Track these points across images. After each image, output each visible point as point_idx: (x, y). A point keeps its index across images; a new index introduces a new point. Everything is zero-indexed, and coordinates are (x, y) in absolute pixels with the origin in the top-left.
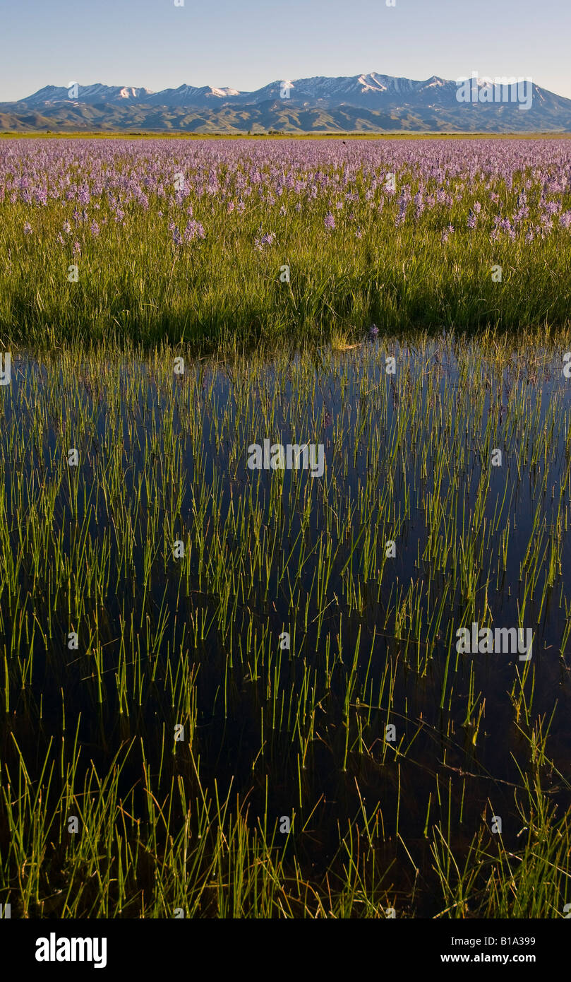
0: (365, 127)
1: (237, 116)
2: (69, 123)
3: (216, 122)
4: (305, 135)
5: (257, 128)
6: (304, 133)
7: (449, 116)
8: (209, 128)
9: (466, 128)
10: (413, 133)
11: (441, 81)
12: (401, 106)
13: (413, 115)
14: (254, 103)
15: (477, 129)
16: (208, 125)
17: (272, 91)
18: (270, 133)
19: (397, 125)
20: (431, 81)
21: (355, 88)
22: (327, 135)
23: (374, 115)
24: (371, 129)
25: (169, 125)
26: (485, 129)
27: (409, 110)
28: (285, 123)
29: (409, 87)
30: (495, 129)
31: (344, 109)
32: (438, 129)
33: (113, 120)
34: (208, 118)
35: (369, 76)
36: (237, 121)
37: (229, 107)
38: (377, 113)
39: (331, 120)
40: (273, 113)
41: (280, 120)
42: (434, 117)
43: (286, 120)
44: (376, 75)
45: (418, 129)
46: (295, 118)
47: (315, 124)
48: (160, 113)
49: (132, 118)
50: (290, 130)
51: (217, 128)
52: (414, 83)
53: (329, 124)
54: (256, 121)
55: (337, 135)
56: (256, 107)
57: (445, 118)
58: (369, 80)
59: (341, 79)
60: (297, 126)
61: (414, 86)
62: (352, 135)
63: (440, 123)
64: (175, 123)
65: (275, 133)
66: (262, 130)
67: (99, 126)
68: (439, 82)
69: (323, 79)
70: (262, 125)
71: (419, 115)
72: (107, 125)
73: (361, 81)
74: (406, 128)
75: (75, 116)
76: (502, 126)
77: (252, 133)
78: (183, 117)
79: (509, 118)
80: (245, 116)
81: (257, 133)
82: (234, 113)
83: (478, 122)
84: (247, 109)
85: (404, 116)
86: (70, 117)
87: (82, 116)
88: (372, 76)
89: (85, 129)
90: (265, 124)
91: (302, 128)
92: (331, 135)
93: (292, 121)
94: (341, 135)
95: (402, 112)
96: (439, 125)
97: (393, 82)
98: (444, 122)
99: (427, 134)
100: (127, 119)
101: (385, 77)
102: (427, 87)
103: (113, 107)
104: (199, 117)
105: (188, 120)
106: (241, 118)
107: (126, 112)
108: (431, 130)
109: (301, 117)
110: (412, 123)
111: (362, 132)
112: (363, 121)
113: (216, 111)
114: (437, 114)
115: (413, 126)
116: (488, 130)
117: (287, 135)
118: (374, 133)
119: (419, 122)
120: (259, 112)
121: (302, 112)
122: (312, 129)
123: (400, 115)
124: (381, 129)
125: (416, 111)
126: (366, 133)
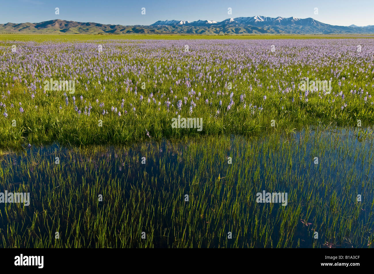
0: (256, 32)
1: (215, 29)
2: (164, 32)
3: (209, 31)
5: (222, 33)
6: (236, 34)
7: (283, 29)
8: (206, 33)
9: (289, 32)
10: (271, 34)
12: (268, 26)
13: (272, 29)
14: (221, 25)
15: (293, 33)
16: (206, 32)
17: (227, 22)
18: (225, 35)
19: (266, 32)
20: (278, 18)
21: (253, 20)
22: (244, 35)
23: (259, 29)
25: (195, 32)
26: (295, 33)
27: (270, 27)
28: (230, 31)
29: (270, 20)
30: (299, 33)
31: (249, 27)
32: (279, 33)
33: (178, 31)
34: (206, 30)
35: (258, 17)
36: (215, 31)
37: (213, 26)
38: (260, 28)
39: (245, 30)
40: (227, 28)
41: (229, 31)
42: (278, 29)
43: (231, 30)
44: (260, 16)
45: (273, 33)
46: (233, 30)
47: (239, 32)
48: (192, 28)
49: (183, 30)
50: (232, 33)
51: (209, 33)
52: (272, 19)
53: (244, 32)
54: (221, 31)
55: (246, 35)
56: (221, 26)
57: (282, 29)
59: (248, 18)
62: (251, 35)
63: (280, 31)
64: (196, 32)
65: (226, 34)
66: (223, 34)
67: (173, 33)
68: (280, 18)
69: (243, 18)
70: (223, 32)
71: (273, 29)
72: (175, 32)
73: (255, 18)
74: (269, 33)
75: (166, 30)
76: (301, 32)
77: (219, 35)
78: (198, 30)
79: (304, 29)
80: (218, 29)
81: (221, 34)
82: (215, 28)
83: (293, 31)
84: (219, 27)
85: (269, 29)
86: (165, 30)
87: (168, 29)
89: (169, 34)
90: (224, 32)
93: (233, 31)
95: (268, 28)
96: (280, 32)
97: (265, 18)
98: (282, 31)
99: (275, 35)
100: (182, 30)
101: (263, 17)
102: (277, 20)
103: (178, 27)
104: (204, 30)
105: (200, 31)
106: (217, 30)
107: (181, 28)
108: (277, 33)
109: (236, 29)
110: (271, 31)
111: (255, 34)
112: (255, 31)
113: (209, 28)
114: (280, 28)
116: (296, 33)
117: (231, 35)
118: (258, 34)
119: (273, 31)
120: (222, 28)
121: (236, 28)
122: (239, 33)
123: (267, 29)
124: (261, 33)
125: (273, 27)
126: (256, 34)
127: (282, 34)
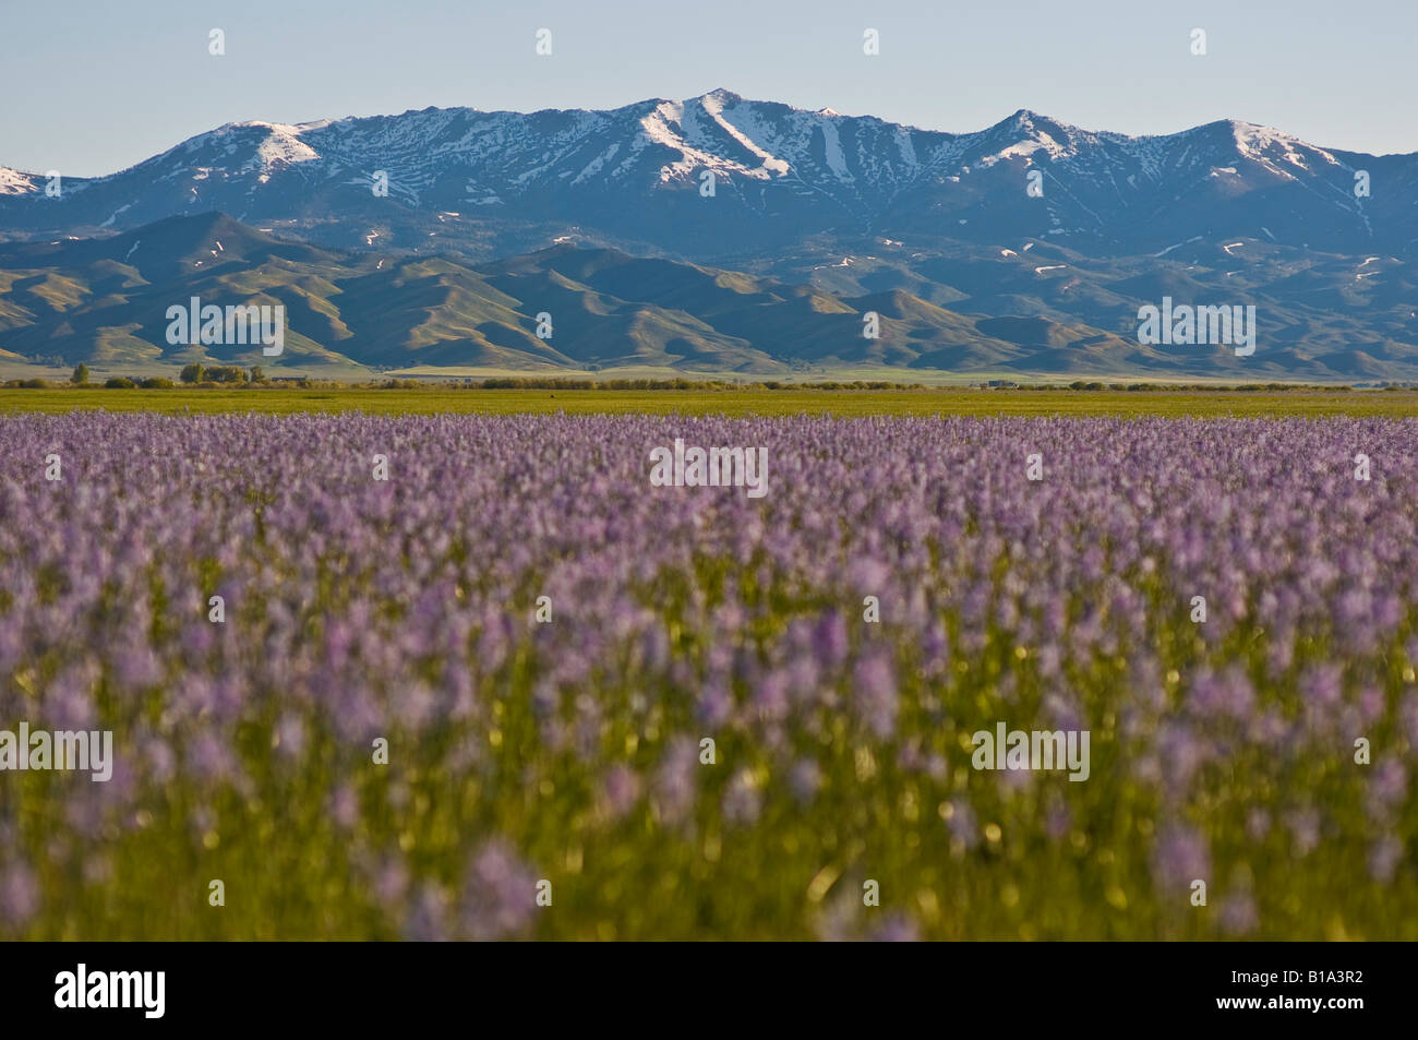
0: (679, 349)
1: (20, 294)
4: (374, 389)
6: (364, 374)
7: (1109, 299)
9: (1196, 355)
10: (930, 377)
11: (1058, 133)
12: (862, 249)
13: (926, 292)
14: (106, 229)
15: (1255, 363)
17: (203, 173)
18: (189, 376)
19: (847, 344)
20: (1007, 131)
21: (626, 163)
22: (491, 385)
23: (729, 293)
24: (711, 359)
26: (1291, 364)
27: (903, 267)
29: (896, 158)
30: (1346, 363)
31: (567, 259)
32: (1054, 362)
35: (695, 107)
36: (21, 315)
38: (742, 284)
39: (506, 311)
40: (206, 276)
42: (1032, 305)
44: (731, 102)
45: (950, 358)
46: (320, 304)
47: (420, 336)
52: (926, 141)
53: (494, 332)
54: (117, 317)
55: (540, 385)
56: (116, 248)
57: (1084, 308)
58: (697, 123)
59: (550, 121)
60: (332, 345)
61: (922, 156)
62: (621, 386)
63: (1064, 331)
65: (215, 374)
68: (1046, 139)
69: (461, 120)
71: (953, 294)
73: (655, 129)
77: (95, 376)
80: (61, 291)
81: (121, 372)
85: (878, 295)
88: (713, 108)
91: (355, 351)
92: (508, 385)
94: (559, 385)
95: (866, 280)
96: (1057, 339)
97: (817, 136)
98: (1080, 329)
101: (774, 115)
102: (990, 160)
106: (41, 306)
108: (1019, 365)
109: (350, 298)
110: (924, 331)
111: (666, 373)
112: (670, 321)
114: (1047, 288)
115: (929, 346)
116: (1309, 368)
117: (282, 385)
118: (727, 376)
119: (958, 327)
120: (132, 274)
121: (347, 273)
122: (411, 358)
123: (858, 293)
124: (762, 358)
125: (937, 272)
126: (691, 375)
127: (1106, 380)
